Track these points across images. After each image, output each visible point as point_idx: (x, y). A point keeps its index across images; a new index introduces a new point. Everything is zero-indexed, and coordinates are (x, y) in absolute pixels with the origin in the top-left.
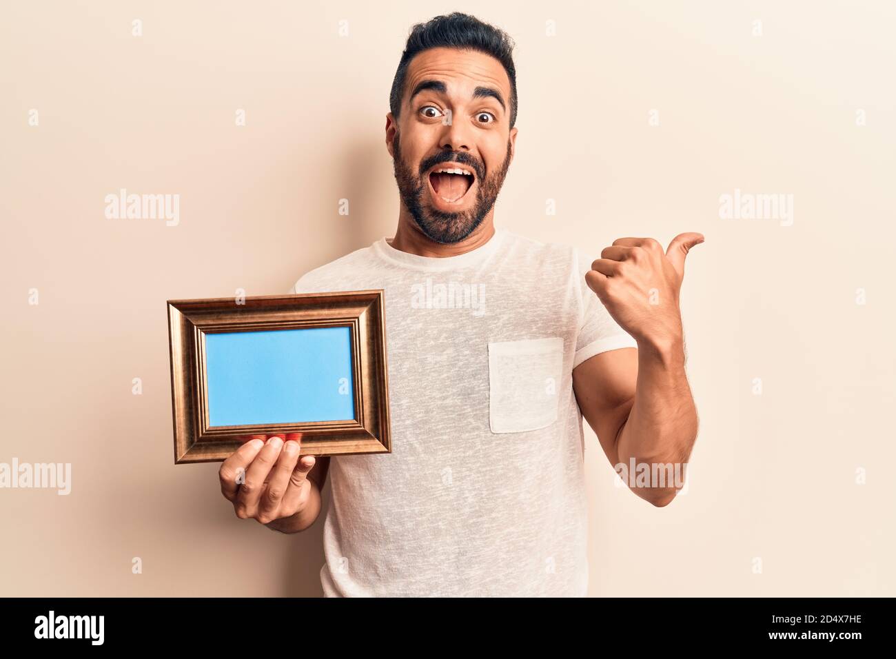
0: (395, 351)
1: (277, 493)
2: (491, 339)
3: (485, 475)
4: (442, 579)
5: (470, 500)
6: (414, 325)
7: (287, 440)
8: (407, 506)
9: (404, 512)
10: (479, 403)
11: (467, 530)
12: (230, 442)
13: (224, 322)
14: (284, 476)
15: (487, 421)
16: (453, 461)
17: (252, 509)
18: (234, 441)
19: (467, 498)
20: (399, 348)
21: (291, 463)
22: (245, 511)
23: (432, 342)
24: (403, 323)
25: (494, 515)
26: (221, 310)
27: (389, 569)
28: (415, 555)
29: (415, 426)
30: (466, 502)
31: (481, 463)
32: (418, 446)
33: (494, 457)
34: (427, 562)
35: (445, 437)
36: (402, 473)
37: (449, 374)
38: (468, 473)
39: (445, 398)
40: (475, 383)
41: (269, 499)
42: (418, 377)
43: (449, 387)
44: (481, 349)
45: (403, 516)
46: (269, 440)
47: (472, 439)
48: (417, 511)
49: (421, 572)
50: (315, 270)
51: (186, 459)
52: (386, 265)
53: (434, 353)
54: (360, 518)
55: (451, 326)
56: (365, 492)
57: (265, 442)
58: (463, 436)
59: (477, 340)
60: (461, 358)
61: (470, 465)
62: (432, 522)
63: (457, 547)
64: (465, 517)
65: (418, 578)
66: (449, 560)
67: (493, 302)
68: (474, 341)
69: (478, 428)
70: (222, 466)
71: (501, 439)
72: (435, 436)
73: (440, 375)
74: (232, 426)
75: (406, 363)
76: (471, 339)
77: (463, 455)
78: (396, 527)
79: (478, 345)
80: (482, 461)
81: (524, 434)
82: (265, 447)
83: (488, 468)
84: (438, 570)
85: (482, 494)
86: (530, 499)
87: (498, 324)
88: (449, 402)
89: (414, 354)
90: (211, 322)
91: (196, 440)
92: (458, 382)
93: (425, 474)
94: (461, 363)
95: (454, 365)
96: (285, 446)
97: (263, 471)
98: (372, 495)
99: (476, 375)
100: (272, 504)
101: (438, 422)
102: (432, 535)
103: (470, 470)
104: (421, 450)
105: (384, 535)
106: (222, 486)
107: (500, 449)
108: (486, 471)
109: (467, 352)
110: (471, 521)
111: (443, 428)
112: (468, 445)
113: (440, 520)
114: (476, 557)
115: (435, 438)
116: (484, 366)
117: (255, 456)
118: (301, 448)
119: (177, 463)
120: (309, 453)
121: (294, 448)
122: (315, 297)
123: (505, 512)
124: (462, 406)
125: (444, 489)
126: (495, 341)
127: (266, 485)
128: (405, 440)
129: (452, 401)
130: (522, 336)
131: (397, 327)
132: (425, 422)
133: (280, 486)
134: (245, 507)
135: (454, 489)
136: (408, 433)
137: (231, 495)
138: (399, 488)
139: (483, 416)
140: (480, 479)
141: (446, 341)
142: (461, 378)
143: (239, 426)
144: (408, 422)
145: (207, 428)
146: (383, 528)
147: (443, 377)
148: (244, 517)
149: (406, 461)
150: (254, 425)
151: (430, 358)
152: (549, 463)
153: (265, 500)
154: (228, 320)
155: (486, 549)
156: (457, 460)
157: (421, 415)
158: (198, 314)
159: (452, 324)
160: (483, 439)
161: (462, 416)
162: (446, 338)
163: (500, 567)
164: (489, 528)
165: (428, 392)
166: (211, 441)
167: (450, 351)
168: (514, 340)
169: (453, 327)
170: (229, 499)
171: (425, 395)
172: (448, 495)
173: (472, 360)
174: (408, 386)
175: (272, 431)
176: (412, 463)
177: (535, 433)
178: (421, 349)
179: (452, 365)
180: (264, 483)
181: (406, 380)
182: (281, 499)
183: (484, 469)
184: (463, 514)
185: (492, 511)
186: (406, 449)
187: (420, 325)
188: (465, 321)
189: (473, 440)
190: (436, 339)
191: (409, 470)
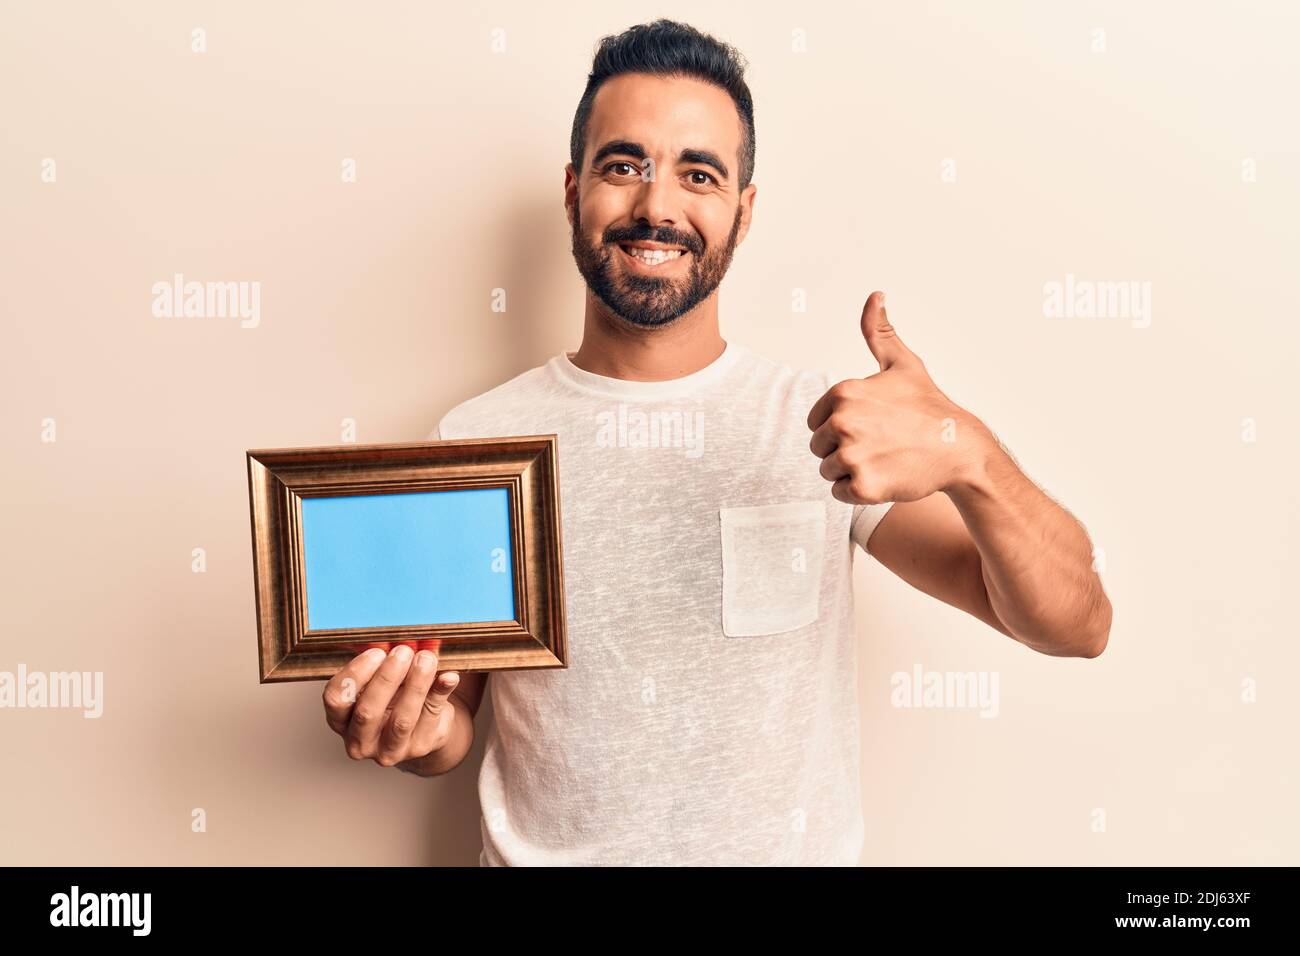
0: (586, 518)
1: (405, 725)
2: (724, 503)
3: (715, 697)
4: (649, 843)
5: (693, 733)
6: (613, 481)
7: (419, 649)
8: (603, 739)
9: (599, 749)
10: (707, 595)
11: (686, 775)
12: (339, 652)
13: (327, 482)
14: (415, 701)
15: (718, 618)
16: (668, 676)
17: (369, 746)
18: (344, 652)
19: (688, 729)
20: (591, 514)
21: (424, 683)
22: (360, 748)
23: (639, 506)
24: (597, 479)
25: (724, 753)
26: (323, 466)
27: (577, 828)
28: (613, 810)
29: (614, 624)
30: (686, 735)
31: (708, 678)
32: (618, 654)
33: (727, 670)
34: (629, 820)
35: (657, 642)
36: (596, 692)
37: (664, 552)
38: (689, 693)
39: (657, 586)
40: (702, 565)
41: (395, 734)
42: (618, 556)
43: (664, 570)
44: (709, 517)
45: (596, 754)
46: (395, 649)
47: (697, 644)
48: (616, 748)
49: (619, 835)
50: (469, 402)
51: (275, 676)
52: (569, 392)
53: (641, 521)
54: (537, 756)
55: (665, 482)
56: (544, 720)
57: (388, 652)
58: (684, 641)
59: (704, 503)
60: (681, 529)
61: (693, 682)
62: (638, 762)
63: (672, 798)
64: (685, 757)
65: (615, 843)
66: (660, 816)
67: (726, 451)
68: (699, 504)
69: (705, 630)
70: (327, 687)
71: (737, 645)
72: (644, 640)
73: (650, 553)
74: (342, 630)
75: (601, 535)
76: (695, 502)
77: (684, 667)
78: (587, 770)
79: (706, 511)
80: (711, 677)
81: (770, 638)
82: (388, 660)
83: (718, 687)
84: (643, 831)
85: (710, 724)
86: (776, 731)
87: (733, 482)
88: (664, 590)
89: (613, 522)
90: (310, 483)
91: (289, 650)
92: (676, 563)
93: (629, 694)
94: (680, 537)
95: (671, 539)
96: (416, 659)
97: (384, 694)
98: (554, 722)
99: (703, 553)
100: (398, 740)
101: (649, 619)
102: (637, 782)
103: (694, 689)
104: (622, 659)
105: (570, 780)
106: (327, 713)
107: (736, 659)
108: (716, 690)
109: (688, 522)
110: (693, 762)
111: (655, 629)
112: (691, 653)
113: (649, 760)
114: (698, 813)
115: (645, 643)
116: (714, 541)
117: (373, 672)
118: (440, 661)
119: (263, 681)
120: (451, 667)
121: (430, 661)
122: (458, 446)
123: (741, 750)
124: (683, 597)
125: (656, 716)
126: (730, 505)
127: (390, 712)
128: (600, 646)
129: (667, 591)
130: (768, 499)
131: (588, 484)
132: (628, 619)
133: (408, 716)
134: (359, 743)
135: (669, 716)
136: (604, 634)
137: (340, 727)
138: (591, 713)
139: (713, 612)
140: (708, 701)
141: (658, 504)
142: (680, 557)
143: (352, 629)
144: (604, 619)
145: (305, 633)
146: (568, 770)
147: (654, 555)
148: (359, 757)
149: (602, 675)
150: (373, 628)
151: (637, 529)
152: (804, 681)
153: (389, 734)
154: (334, 479)
155: (713, 802)
156: (675, 674)
157: (622, 610)
158: (291, 471)
159: (667, 480)
160: (712, 645)
161: (683, 611)
162: (659, 500)
163: (732, 828)
164: (718, 771)
165: (633, 578)
166: (311, 651)
167: (664, 519)
168: (756, 505)
169: (669, 484)
170: (336, 731)
171: (629, 582)
172: (661, 724)
173: (697, 532)
174: (604, 568)
175: (398, 636)
176: (611, 678)
177: (784, 636)
178: (623, 515)
179: (667, 538)
180: (387, 709)
181: (601, 560)
182: (410, 733)
183: (714, 688)
184: (681, 753)
185: (722, 747)
186: (601, 658)
187: (621, 481)
188: (684, 477)
189: (698, 647)
190: (644, 501)
191: (605, 687)
